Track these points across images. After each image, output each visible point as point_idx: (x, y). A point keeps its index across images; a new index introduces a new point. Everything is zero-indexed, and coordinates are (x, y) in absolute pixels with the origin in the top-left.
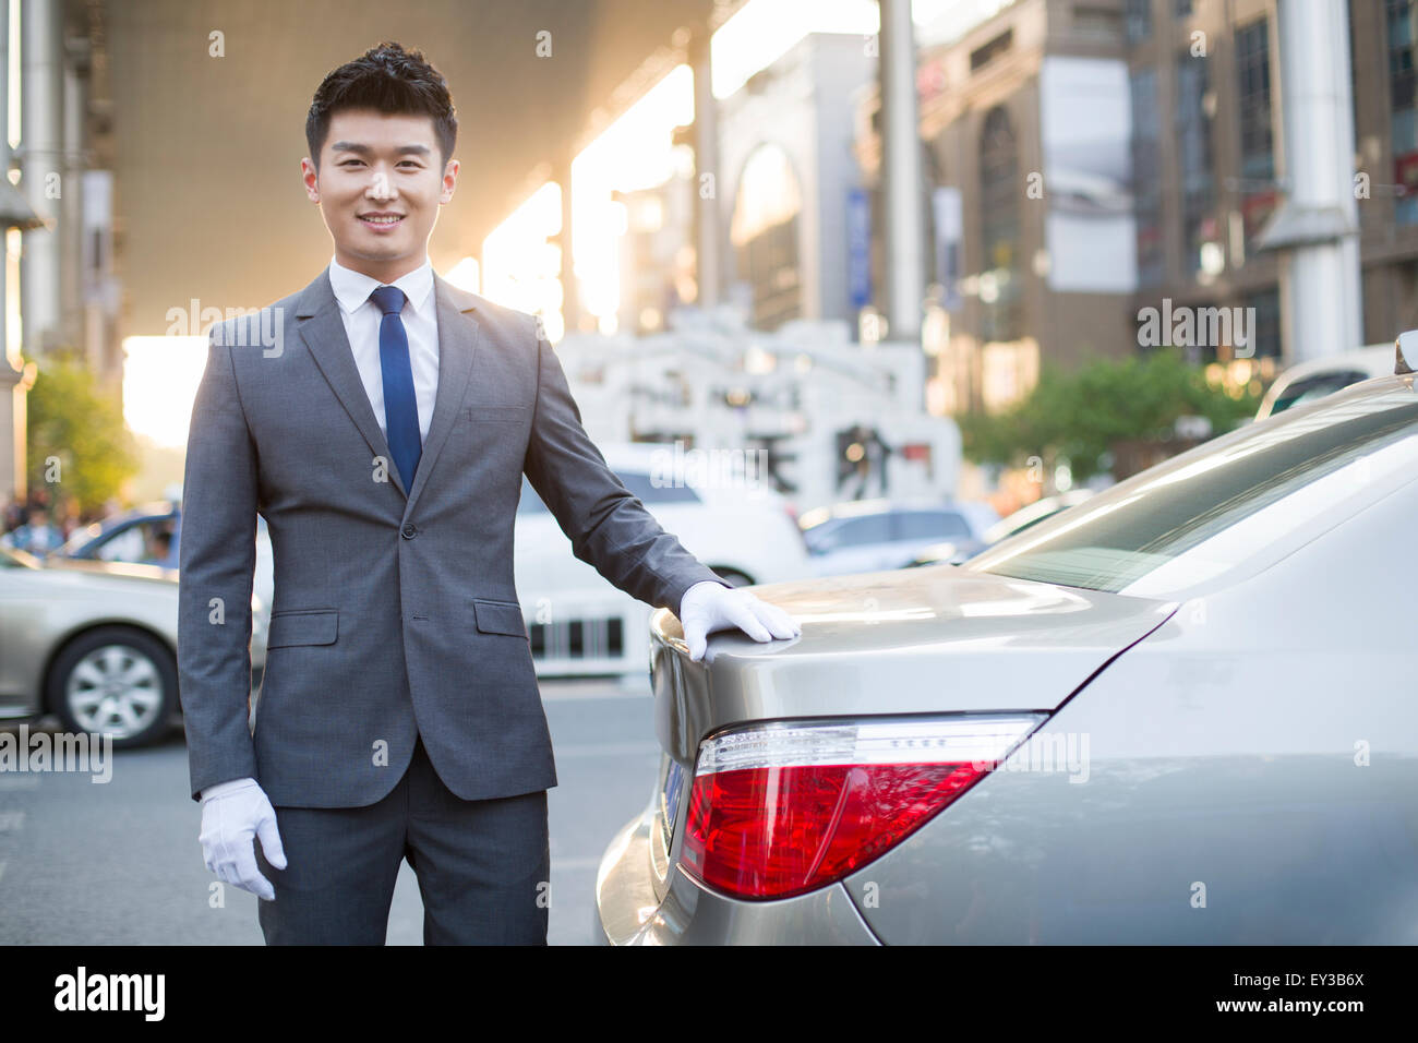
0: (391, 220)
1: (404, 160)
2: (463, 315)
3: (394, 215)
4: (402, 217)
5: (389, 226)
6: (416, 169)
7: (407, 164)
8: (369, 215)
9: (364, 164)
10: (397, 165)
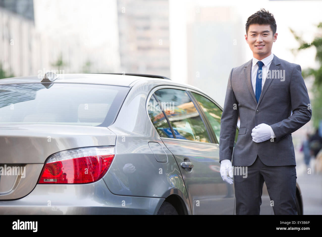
0: (262, 46)
1: (264, 34)
2: (277, 66)
3: (262, 45)
4: (264, 45)
5: (261, 48)
6: (267, 35)
7: (265, 34)
8: (257, 45)
9: (256, 35)
10: (263, 35)
